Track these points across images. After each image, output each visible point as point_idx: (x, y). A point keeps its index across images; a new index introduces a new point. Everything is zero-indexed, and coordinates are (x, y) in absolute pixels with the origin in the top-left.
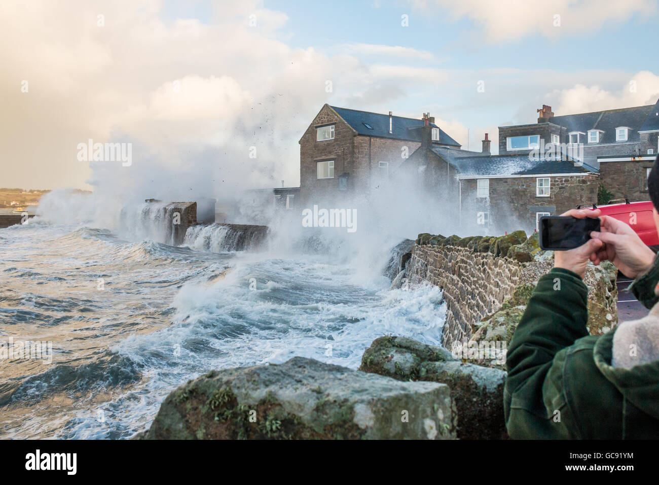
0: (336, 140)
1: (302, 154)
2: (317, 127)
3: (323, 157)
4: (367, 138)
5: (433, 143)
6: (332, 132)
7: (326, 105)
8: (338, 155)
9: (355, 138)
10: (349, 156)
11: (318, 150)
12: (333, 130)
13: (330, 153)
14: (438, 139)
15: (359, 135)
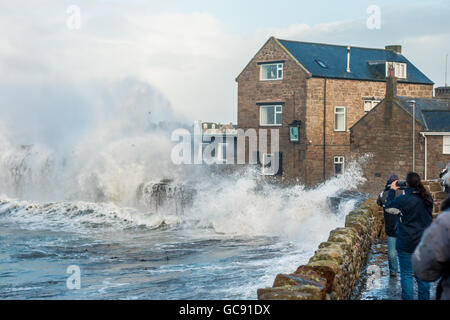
0: (284, 81)
1: (240, 94)
2: (259, 64)
3: (269, 100)
4: (322, 80)
5: (399, 82)
6: (280, 71)
7: (272, 38)
8: (287, 99)
9: (308, 81)
10: (301, 101)
11: (262, 91)
12: (281, 69)
13: (277, 95)
14: (405, 77)
15: (314, 77)
